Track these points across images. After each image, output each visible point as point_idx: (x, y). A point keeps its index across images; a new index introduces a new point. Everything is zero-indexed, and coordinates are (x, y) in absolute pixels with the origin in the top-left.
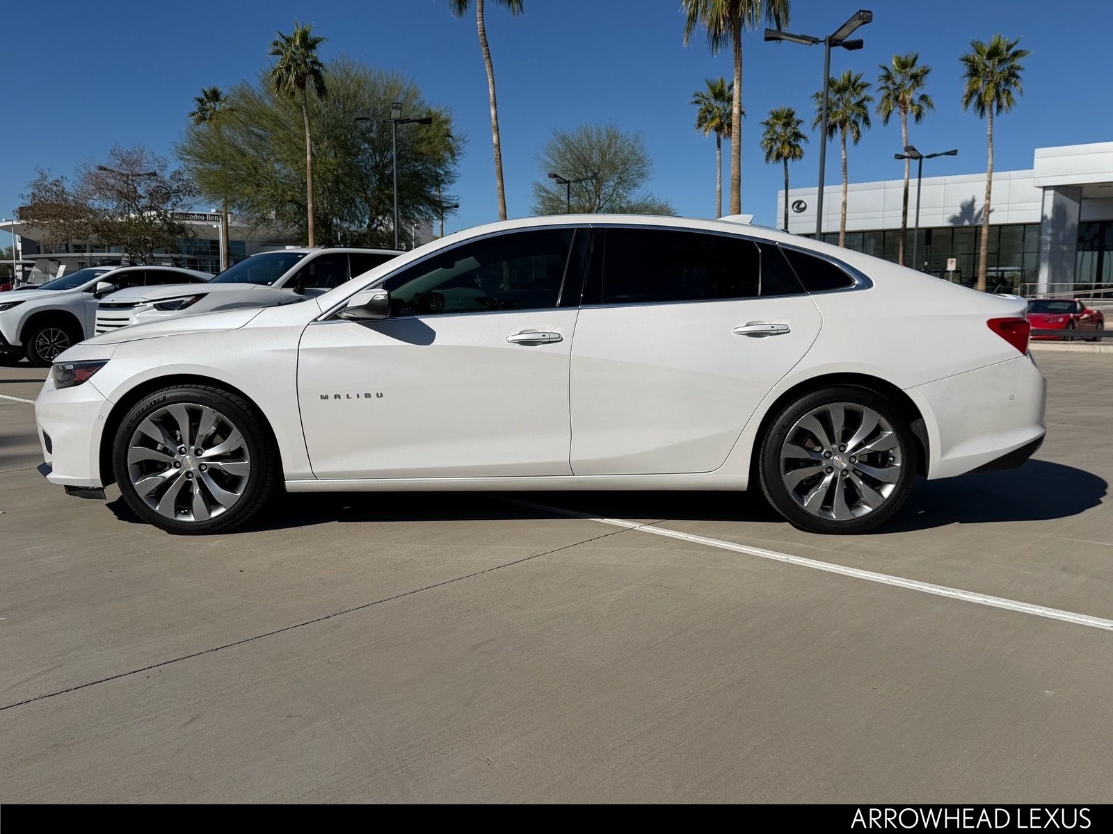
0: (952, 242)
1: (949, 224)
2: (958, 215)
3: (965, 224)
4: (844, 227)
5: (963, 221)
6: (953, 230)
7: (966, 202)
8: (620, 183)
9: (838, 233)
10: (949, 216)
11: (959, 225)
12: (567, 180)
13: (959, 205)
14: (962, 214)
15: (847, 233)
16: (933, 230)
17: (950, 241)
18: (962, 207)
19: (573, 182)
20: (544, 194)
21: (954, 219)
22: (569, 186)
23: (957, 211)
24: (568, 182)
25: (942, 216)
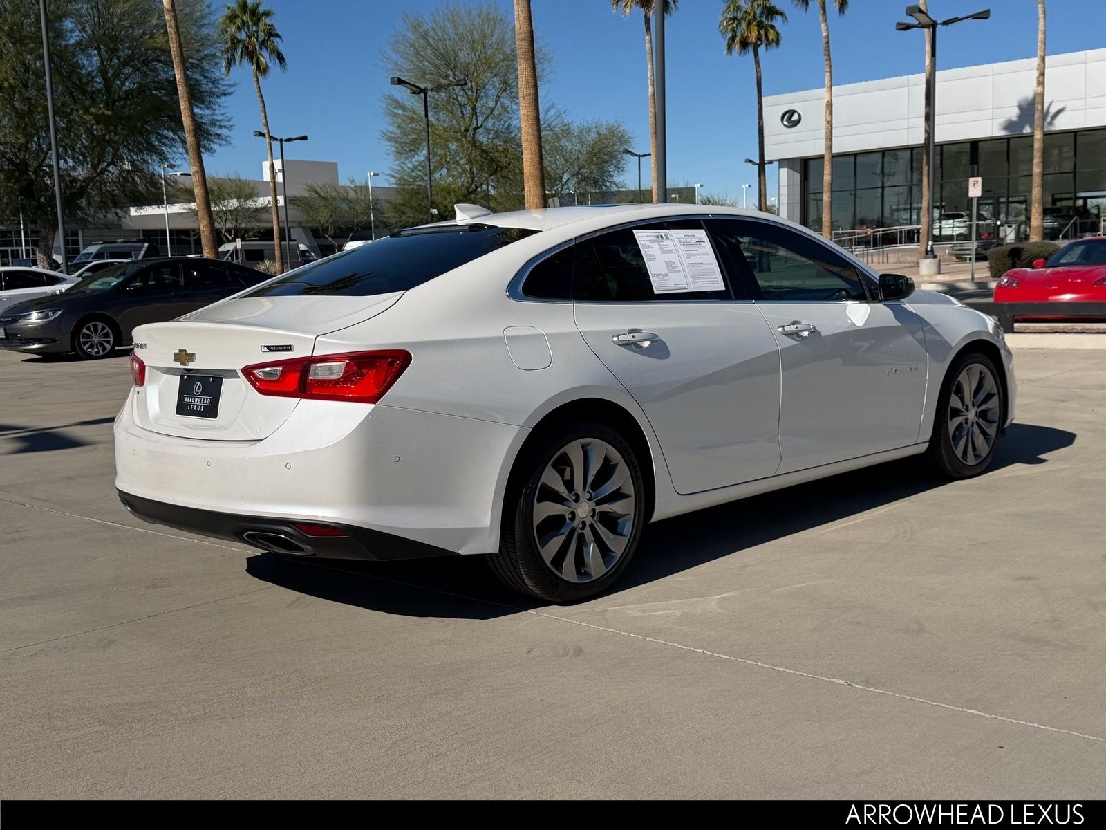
0: (1008, 160)
1: (1003, 133)
2: (1014, 118)
3: (1025, 132)
4: (831, 147)
5: (1023, 128)
6: (1008, 143)
7: (1026, 100)
8: (505, 90)
9: (821, 158)
10: (1001, 121)
11: (1016, 133)
12: (422, 86)
13: (1016, 104)
14: (1020, 117)
15: (834, 156)
16: (980, 144)
17: (1005, 158)
18: (1020, 107)
19: (432, 90)
20: (400, 112)
21: (1009, 125)
22: (426, 98)
23: (1013, 114)
24: (425, 91)
25: (991, 121)
